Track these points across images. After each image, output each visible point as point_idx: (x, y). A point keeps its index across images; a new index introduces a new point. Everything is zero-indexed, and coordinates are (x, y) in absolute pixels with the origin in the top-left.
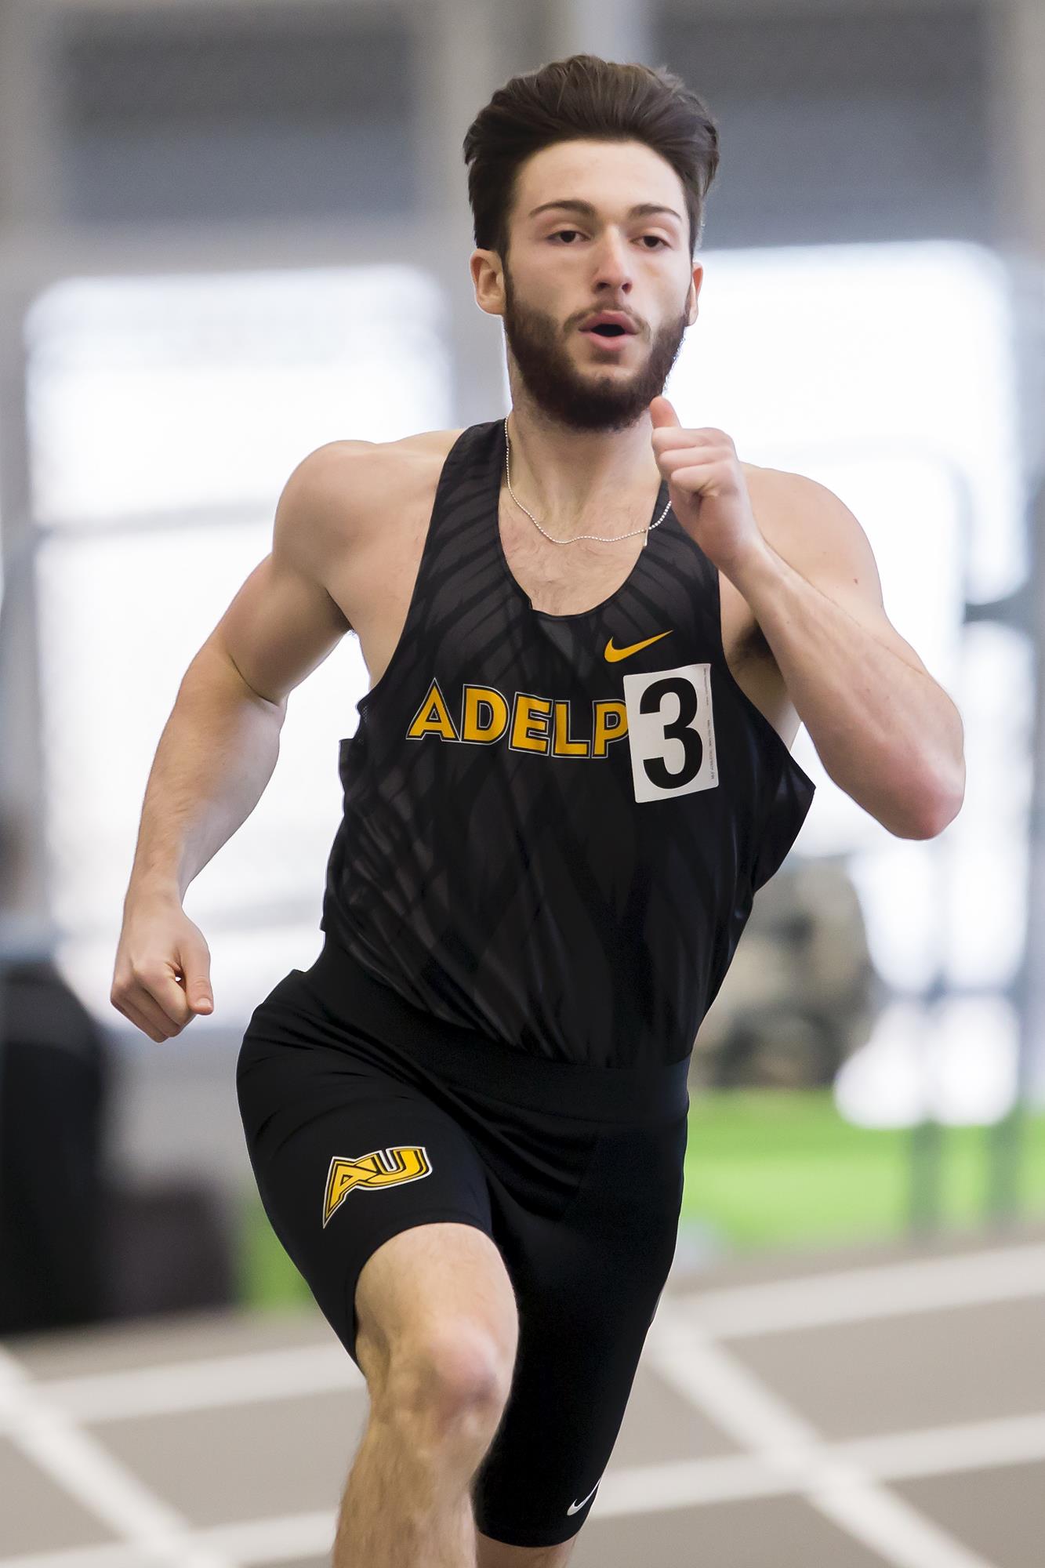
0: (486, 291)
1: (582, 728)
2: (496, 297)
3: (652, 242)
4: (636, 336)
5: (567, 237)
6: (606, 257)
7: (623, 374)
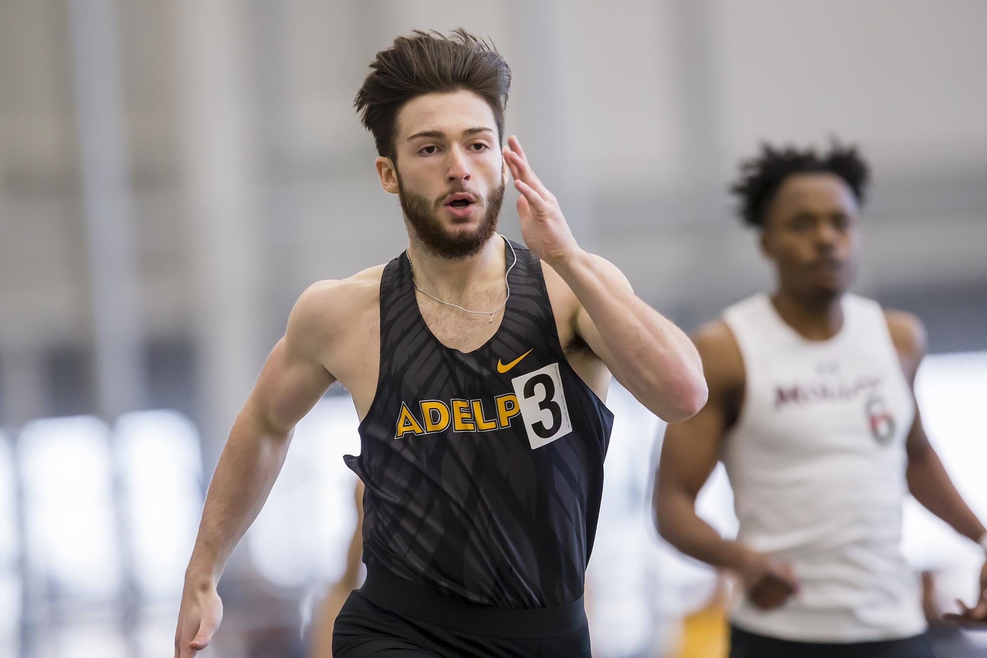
0: (387, 180)
1: (491, 413)
2: (393, 184)
3: (478, 146)
4: (476, 204)
5: (430, 150)
6: (454, 161)
7: (472, 227)
